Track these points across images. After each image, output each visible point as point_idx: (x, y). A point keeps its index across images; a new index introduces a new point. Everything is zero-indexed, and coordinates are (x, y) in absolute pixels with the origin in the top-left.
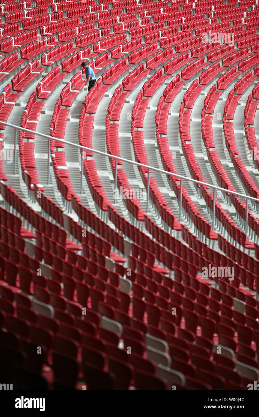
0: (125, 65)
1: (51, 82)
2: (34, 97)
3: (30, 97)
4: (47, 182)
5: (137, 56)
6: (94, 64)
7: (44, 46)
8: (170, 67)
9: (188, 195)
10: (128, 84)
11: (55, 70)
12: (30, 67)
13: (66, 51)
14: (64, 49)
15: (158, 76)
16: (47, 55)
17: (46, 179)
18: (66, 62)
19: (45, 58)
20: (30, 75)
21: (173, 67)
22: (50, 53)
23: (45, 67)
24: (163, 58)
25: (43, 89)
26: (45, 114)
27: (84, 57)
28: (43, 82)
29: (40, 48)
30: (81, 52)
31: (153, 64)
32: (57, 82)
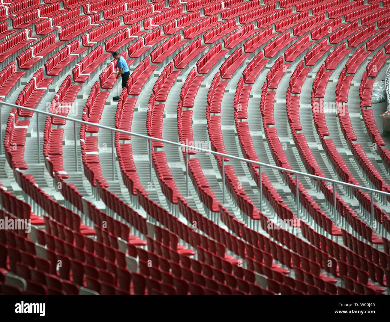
0: (180, 41)
1: (91, 63)
2: (69, 81)
3: (64, 81)
4: (75, 169)
5: (194, 30)
6: (142, 41)
7: (87, 25)
8: (231, 40)
9: (235, 176)
10: (181, 61)
11: (96, 51)
12: (68, 50)
13: (112, 29)
14: (110, 27)
15: (217, 50)
16: (89, 35)
17: (75, 167)
18: (110, 41)
19: (86, 38)
20: (68, 58)
21: (235, 40)
22: (92, 33)
23: (87, 48)
24: (224, 31)
25: (81, 71)
26: (82, 98)
27: (132, 34)
28: (81, 64)
29: (82, 28)
30: (129, 30)
31: (212, 38)
32: (98, 63)
